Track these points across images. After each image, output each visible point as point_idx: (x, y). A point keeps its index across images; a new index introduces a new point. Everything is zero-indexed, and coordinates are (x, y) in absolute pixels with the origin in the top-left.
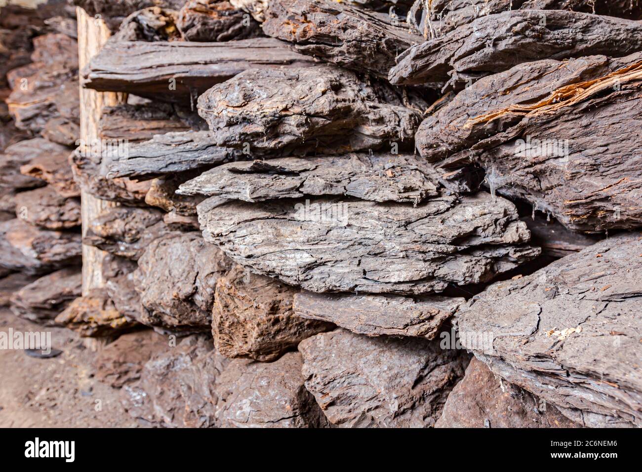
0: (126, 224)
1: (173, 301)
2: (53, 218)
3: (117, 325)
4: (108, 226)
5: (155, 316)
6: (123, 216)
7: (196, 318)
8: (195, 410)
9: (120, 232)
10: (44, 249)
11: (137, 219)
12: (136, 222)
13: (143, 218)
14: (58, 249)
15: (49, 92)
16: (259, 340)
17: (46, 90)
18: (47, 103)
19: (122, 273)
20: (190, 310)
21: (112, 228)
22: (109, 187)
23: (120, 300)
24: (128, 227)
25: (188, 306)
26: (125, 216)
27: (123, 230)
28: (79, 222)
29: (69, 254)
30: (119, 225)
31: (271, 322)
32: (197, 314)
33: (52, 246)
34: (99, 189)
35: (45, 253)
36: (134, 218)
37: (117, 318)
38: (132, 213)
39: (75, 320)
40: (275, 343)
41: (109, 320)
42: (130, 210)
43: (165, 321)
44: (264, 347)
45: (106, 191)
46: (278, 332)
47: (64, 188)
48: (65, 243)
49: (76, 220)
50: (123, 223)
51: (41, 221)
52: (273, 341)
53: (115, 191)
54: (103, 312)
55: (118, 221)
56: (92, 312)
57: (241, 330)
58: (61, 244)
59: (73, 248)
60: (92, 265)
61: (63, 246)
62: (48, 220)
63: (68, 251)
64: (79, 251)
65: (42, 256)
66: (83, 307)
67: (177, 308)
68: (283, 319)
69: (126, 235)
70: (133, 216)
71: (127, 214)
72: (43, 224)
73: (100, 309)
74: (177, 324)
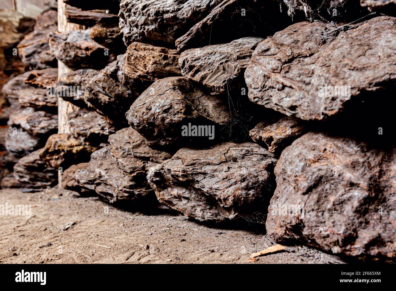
0: (82, 78)
1: (103, 77)
2: (40, 99)
3: (77, 151)
4: (70, 78)
5: (94, 94)
6: (80, 73)
7: (119, 91)
8: (119, 147)
9: (78, 82)
10: (35, 124)
11: (89, 75)
12: (89, 77)
13: (92, 74)
14: (43, 124)
15: (42, 37)
16: (154, 66)
17: (40, 36)
18: (41, 43)
19: (80, 116)
20: (115, 84)
21: (72, 79)
22: (70, 48)
23: (78, 125)
24: (83, 79)
25: (114, 81)
26: (81, 74)
27: (80, 80)
28: (56, 105)
29: (50, 128)
30: (77, 78)
31: (162, 57)
32: (120, 88)
33: (40, 122)
34: (65, 50)
35: (35, 127)
36: (87, 75)
37: (77, 146)
38: (86, 72)
39: (50, 151)
40: (165, 70)
41: (72, 146)
42: (85, 70)
43: (100, 99)
44: (158, 71)
45: (68, 52)
46: (167, 64)
47: (48, 82)
48: (48, 120)
49: (55, 103)
50: (80, 77)
51: (33, 101)
52: (163, 68)
53: (74, 51)
54: (67, 141)
55: (77, 76)
56: (61, 141)
57: (142, 62)
58: (45, 120)
59: (52, 123)
60: (64, 127)
61: (46, 122)
62: (37, 100)
63: (49, 125)
64: (56, 125)
65: (33, 128)
66: (55, 138)
67: (106, 82)
68: (170, 57)
69: (82, 84)
70: (87, 73)
71: (83, 72)
72: (33, 102)
73: (66, 139)
74: (108, 100)
